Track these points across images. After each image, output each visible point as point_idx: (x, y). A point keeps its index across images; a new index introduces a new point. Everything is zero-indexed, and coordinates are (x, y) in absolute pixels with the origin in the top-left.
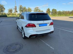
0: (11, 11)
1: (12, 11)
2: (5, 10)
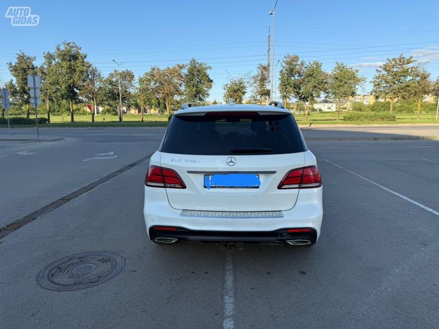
0: (236, 92)
1: (244, 93)
2: (210, 87)
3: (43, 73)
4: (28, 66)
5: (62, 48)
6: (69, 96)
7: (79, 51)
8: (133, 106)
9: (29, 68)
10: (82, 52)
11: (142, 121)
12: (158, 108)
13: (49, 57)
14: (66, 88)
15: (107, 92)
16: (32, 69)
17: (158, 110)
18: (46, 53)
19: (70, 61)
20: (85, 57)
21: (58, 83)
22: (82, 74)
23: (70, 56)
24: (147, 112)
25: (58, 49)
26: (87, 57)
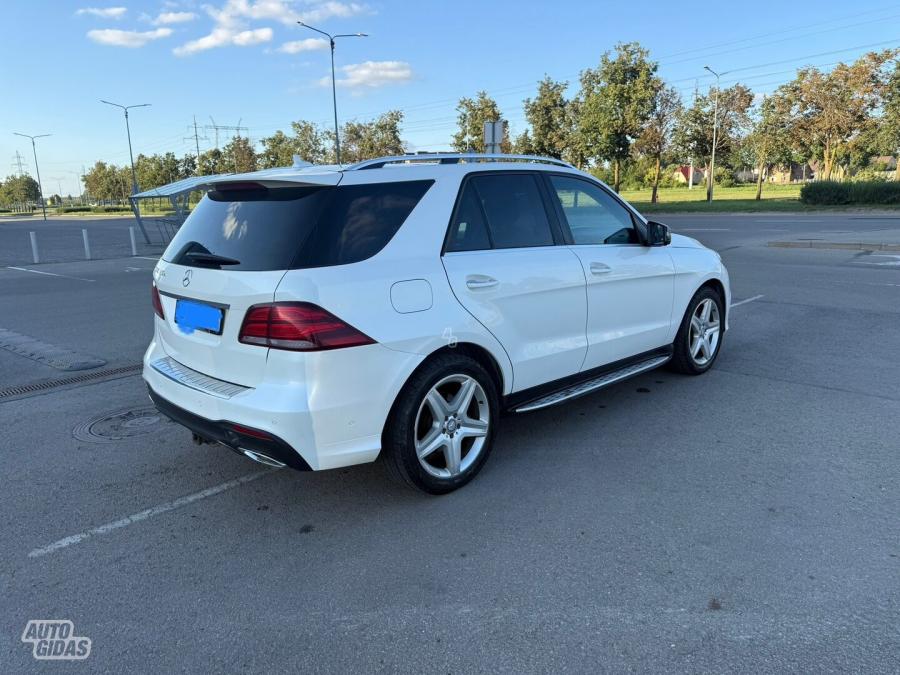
3: (576, 111)
4: (554, 101)
5: (613, 57)
6: (613, 152)
7: (644, 58)
8: (781, 165)
9: (556, 105)
10: (649, 60)
11: (759, 197)
12: (843, 165)
13: (590, 79)
14: (608, 136)
15: (686, 138)
16: (561, 106)
17: (842, 171)
18: (585, 72)
19: (624, 82)
20: (655, 69)
21: (596, 129)
22: (642, 105)
23: (625, 71)
24: (812, 177)
25: (605, 62)
26: (658, 69)
